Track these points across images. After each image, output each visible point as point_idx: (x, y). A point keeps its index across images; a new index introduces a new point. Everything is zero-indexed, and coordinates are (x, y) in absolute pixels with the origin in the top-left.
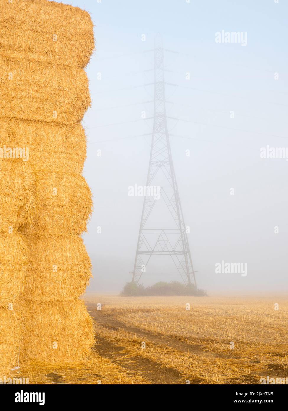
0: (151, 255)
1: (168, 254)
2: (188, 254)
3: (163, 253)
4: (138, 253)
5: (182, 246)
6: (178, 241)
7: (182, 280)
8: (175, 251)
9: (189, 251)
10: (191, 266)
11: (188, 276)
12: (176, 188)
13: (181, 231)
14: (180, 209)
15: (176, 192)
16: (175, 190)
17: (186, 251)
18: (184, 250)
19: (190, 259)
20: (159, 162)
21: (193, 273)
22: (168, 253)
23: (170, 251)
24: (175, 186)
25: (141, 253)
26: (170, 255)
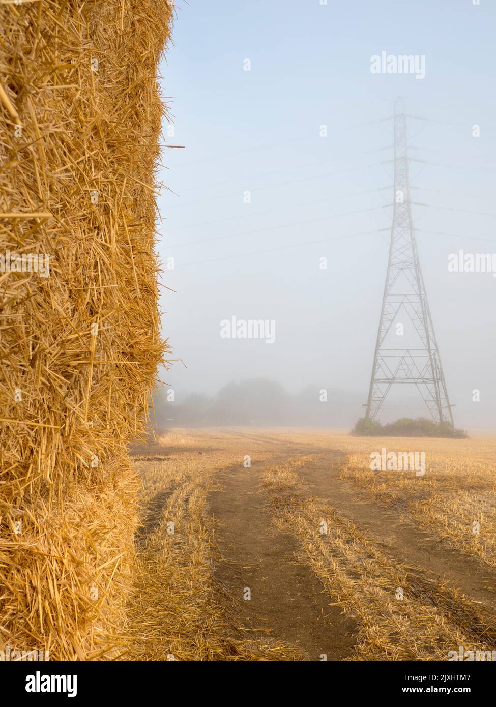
0: (390, 383)
1: (413, 383)
2: (440, 383)
3: (406, 381)
4: (373, 380)
5: (431, 373)
6: (426, 365)
7: (431, 416)
8: (424, 377)
9: (442, 379)
10: (445, 397)
11: (440, 412)
12: (423, 296)
13: (430, 352)
14: (429, 324)
15: (423, 302)
16: (423, 298)
17: (437, 378)
18: (434, 377)
19: (445, 389)
20: (401, 263)
21: (449, 407)
22: (412, 381)
23: (416, 379)
24: (423, 292)
25: (378, 380)
26: (416, 383)
